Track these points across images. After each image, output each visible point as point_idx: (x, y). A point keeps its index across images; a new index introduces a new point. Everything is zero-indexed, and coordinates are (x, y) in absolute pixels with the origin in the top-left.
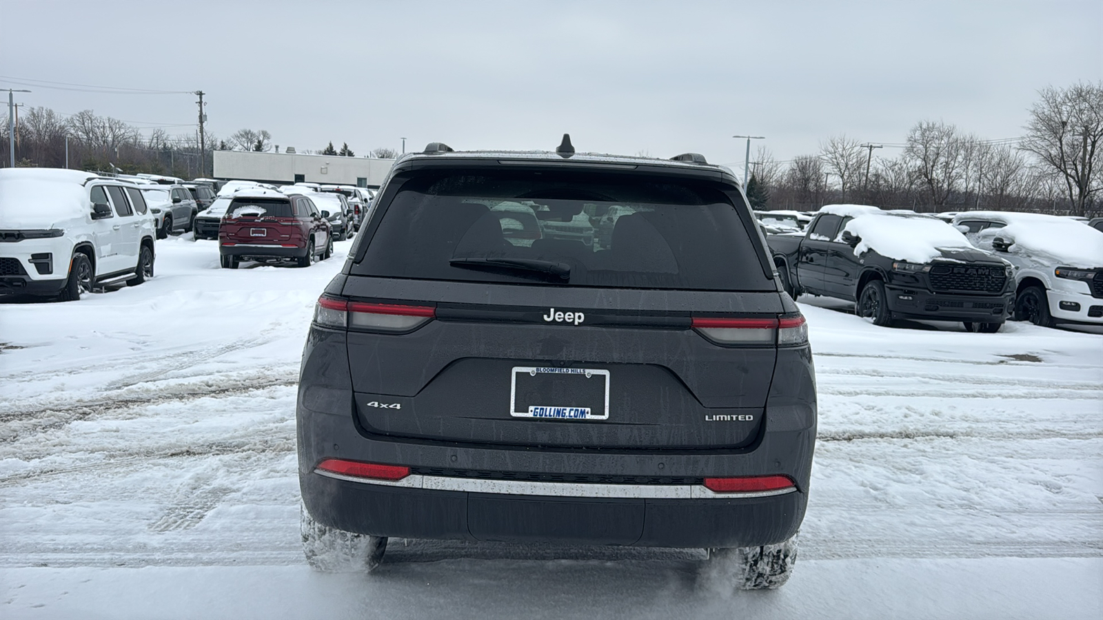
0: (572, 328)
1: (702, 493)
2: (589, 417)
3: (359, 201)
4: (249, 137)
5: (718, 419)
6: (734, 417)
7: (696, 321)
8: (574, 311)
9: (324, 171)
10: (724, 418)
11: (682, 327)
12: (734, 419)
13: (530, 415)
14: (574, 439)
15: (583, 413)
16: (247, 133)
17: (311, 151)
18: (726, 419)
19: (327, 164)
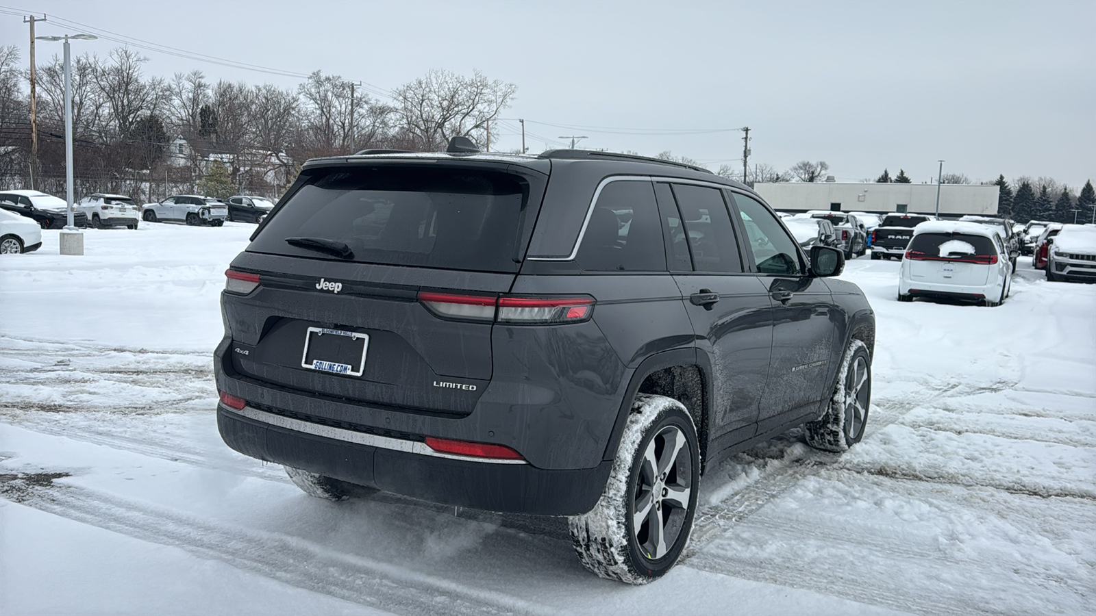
0: (332, 295)
1: (422, 450)
2: (349, 372)
3: (851, 227)
4: (807, 169)
5: (444, 386)
6: (459, 386)
7: (422, 294)
8: (336, 281)
9: (861, 199)
10: (449, 385)
11: (410, 300)
12: (459, 387)
13: (313, 367)
14: (337, 391)
15: (346, 369)
16: (805, 165)
17: (869, 180)
18: (451, 387)
19: (866, 191)
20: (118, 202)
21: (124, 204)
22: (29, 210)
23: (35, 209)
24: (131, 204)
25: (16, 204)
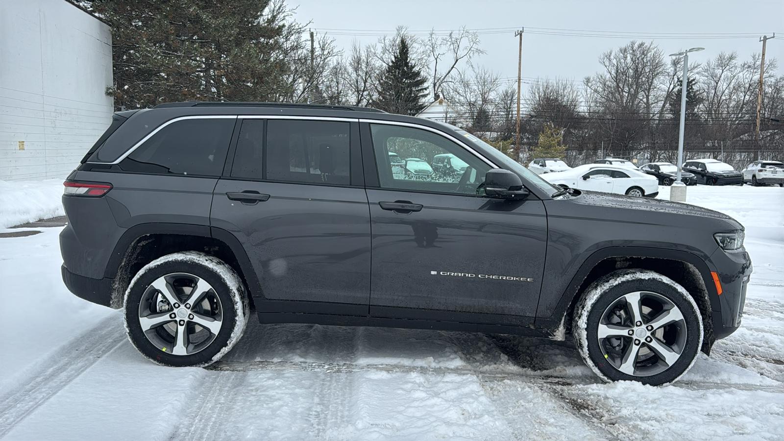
20: (771, 166)
21: (776, 167)
22: (704, 172)
23: (707, 172)
24: (782, 168)
25: (698, 168)
